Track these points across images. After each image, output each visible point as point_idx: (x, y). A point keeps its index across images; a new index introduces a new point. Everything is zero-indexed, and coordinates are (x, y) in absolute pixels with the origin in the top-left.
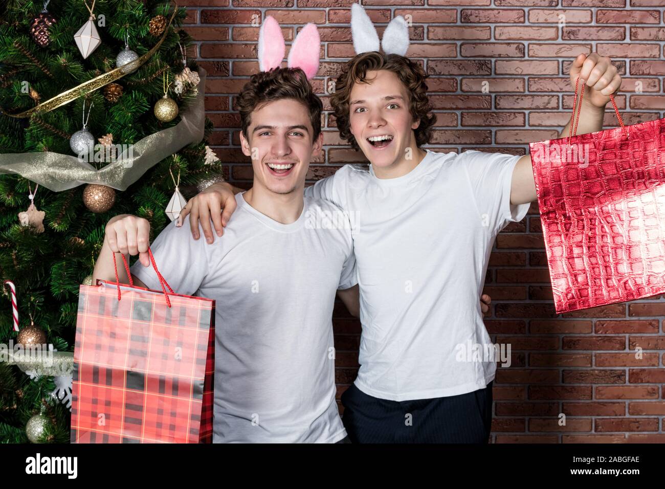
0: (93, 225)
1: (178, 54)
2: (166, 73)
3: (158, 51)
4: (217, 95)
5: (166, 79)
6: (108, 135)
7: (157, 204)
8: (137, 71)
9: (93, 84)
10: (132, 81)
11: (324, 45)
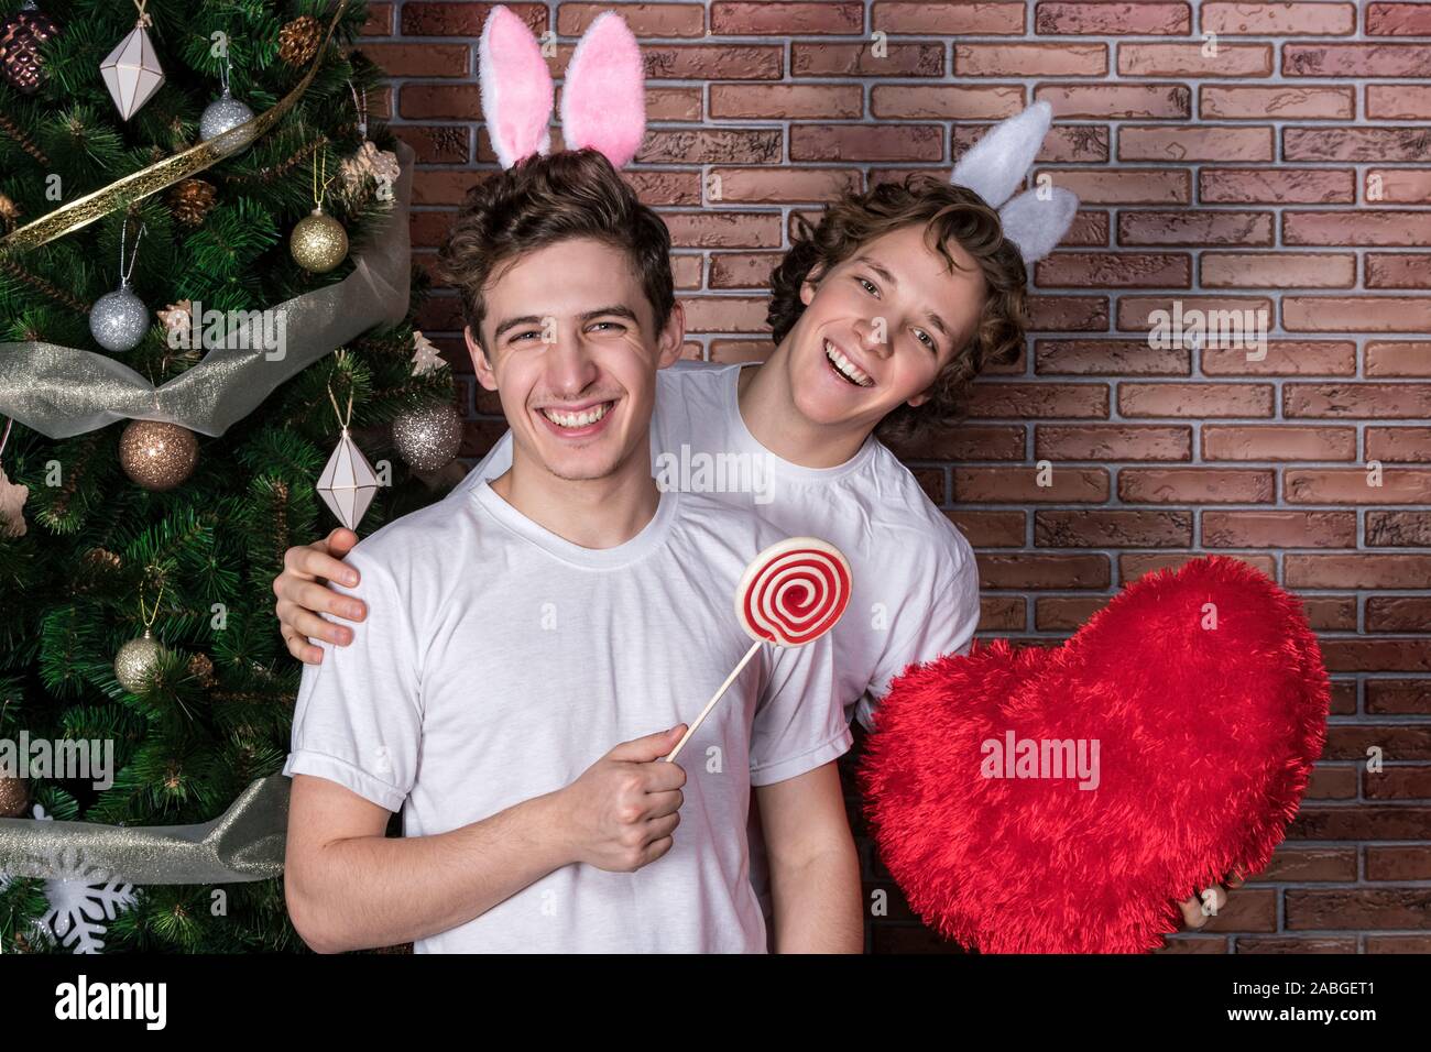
0: (142, 521)
1: (347, 109)
2: (320, 155)
3: (300, 102)
4: (439, 208)
5: (319, 168)
6: (180, 302)
7: (297, 471)
8: (250, 150)
9: (144, 179)
10: (238, 174)
11: (700, 89)
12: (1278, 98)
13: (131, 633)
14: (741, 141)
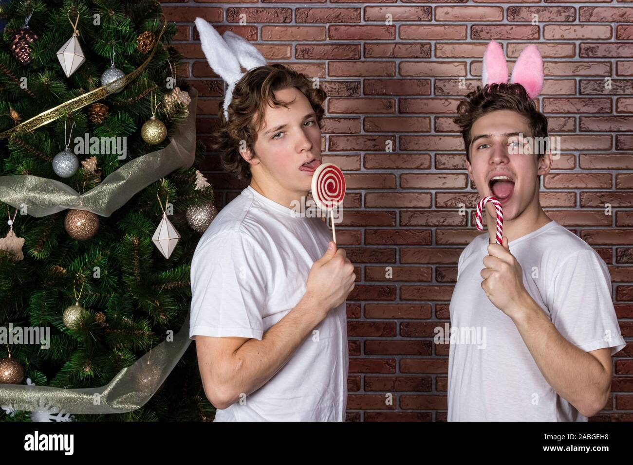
0: (76, 253)
1: (167, 72)
2: (154, 93)
3: (146, 69)
5: (154, 99)
7: (143, 232)
8: (123, 91)
9: (76, 102)
10: (118, 101)
11: (325, 63)
12: (578, 67)
13: (70, 303)
14: (342, 86)
